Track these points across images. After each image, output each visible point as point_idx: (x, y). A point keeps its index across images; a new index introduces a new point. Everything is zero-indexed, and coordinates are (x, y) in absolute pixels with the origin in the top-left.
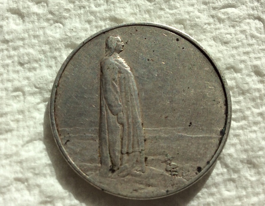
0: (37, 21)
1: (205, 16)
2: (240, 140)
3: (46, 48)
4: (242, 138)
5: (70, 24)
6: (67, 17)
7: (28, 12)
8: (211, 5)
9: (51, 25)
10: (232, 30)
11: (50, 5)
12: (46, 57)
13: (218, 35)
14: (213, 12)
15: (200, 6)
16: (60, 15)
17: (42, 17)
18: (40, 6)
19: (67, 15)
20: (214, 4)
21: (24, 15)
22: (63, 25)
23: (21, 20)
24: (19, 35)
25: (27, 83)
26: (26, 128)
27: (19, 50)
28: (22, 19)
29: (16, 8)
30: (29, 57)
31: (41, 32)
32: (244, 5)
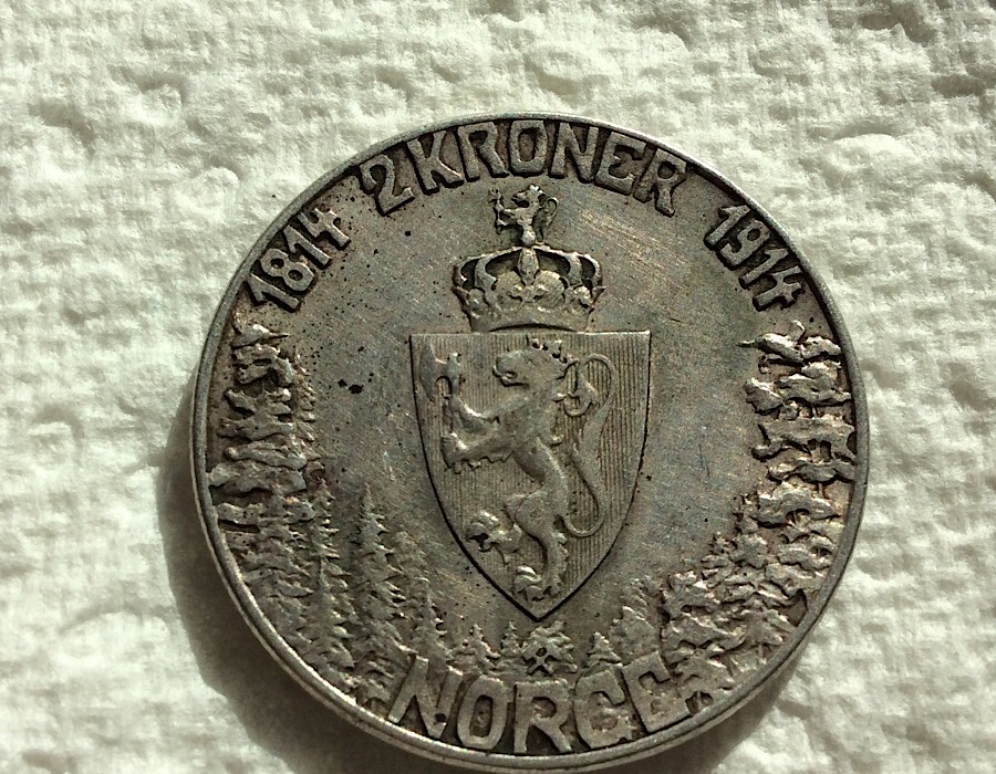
0: (141, 155)
1: (779, 163)
2: (885, 647)
3: (172, 259)
4: (895, 638)
5: (268, 173)
6: (255, 146)
7: (108, 120)
8: (801, 119)
9: (195, 173)
10: (878, 222)
11: (192, 98)
12: (167, 293)
13: (826, 237)
14: (810, 149)
15: (761, 124)
16: (231, 139)
17: (160, 144)
18: (154, 100)
19: (257, 138)
20: (813, 116)
21: (92, 130)
22: (241, 176)
23: (83, 150)
24: (69, 205)
25: (94, 389)
26: (81, 562)
27: (68, 263)
28: (85, 144)
29: (66, 102)
30: (105, 291)
31: (155, 201)
32: (927, 125)
